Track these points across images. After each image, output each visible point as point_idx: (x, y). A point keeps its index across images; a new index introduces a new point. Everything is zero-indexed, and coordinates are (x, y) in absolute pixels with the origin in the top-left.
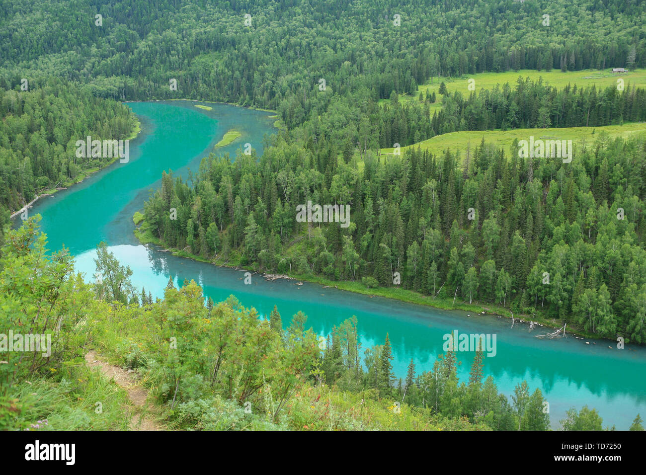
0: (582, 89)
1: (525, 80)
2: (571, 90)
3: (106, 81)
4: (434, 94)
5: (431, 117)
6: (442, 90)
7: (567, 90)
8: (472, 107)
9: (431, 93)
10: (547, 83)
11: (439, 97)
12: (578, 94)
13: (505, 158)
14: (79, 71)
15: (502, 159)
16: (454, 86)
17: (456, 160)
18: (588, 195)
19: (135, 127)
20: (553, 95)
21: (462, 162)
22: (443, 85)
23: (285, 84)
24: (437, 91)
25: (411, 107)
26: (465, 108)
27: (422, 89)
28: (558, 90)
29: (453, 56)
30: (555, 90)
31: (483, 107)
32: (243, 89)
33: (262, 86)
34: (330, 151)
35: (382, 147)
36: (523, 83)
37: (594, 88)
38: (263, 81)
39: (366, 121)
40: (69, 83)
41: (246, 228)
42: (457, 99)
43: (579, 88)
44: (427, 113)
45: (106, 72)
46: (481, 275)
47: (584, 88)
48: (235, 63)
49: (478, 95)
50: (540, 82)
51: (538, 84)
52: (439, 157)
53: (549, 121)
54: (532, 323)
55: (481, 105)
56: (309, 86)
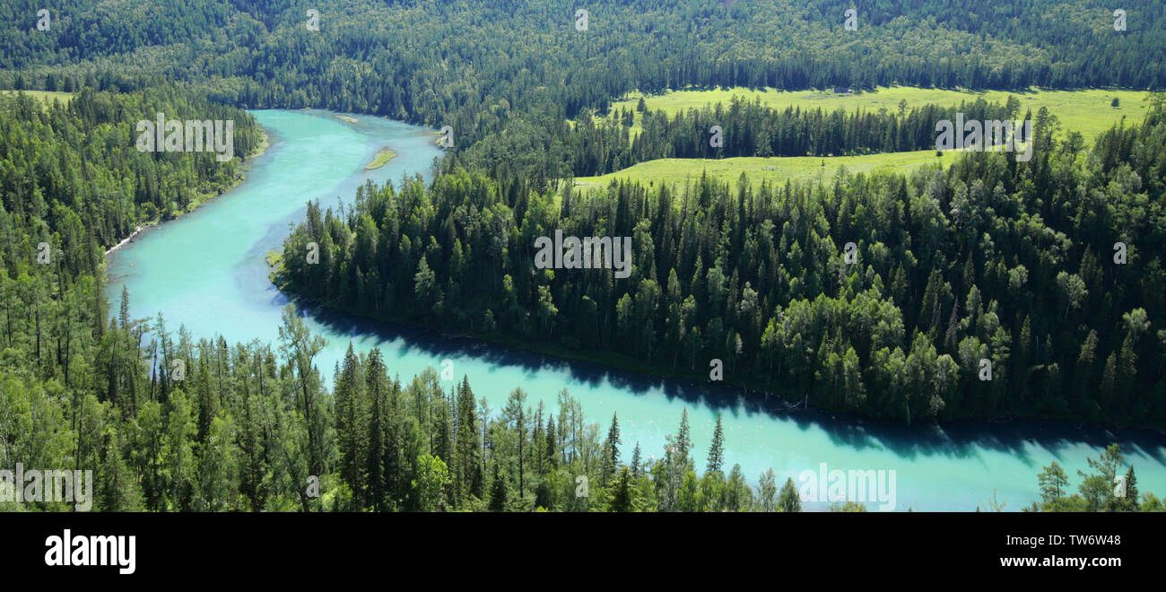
0: (806, 112)
1: (740, 100)
2: (794, 112)
3: (223, 81)
4: (632, 112)
5: (631, 140)
6: (641, 107)
7: (788, 112)
8: (680, 129)
9: (628, 110)
10: (766, 103)
11: (638, 116)
12: (801, 117)
13: (730, 194)
14: (188, 68)
15: (727, 194)
16: (654, 103)
17: (672, 196)
18: (827, 240)
19: (261, 141)
20: (774, 118)
21: (679, 199)
22: (642, 100)
23: (449, 95)
24: (635, 109)
25: (607, 127)
26: (671, 130)
27: (616, 106)
28: (779, 112)
29: (651, 67)
30: (775, 112)
31: (692, 129)
32: (398, 100)
33: (421, 95)
34: (516, 180)
35: (576, 176)
36: (737, 103)
37: (819, 111)
38: (422, 89)
39: (557, 144)
40: (177, 84)
41: (418, 275)
42: (662, 118)
43: (802, 111)
44: (626, 135)
45: (223, 72)
46: (705, 335)
47: (808, 112)
48: (388, 66)
49: (685, 116)
50: (758, 102)
51: (755, 104)
52: (653, 192)
53: (769, 148)
54: (767, 394)
55: (690, 127)
56: (480, 98)
